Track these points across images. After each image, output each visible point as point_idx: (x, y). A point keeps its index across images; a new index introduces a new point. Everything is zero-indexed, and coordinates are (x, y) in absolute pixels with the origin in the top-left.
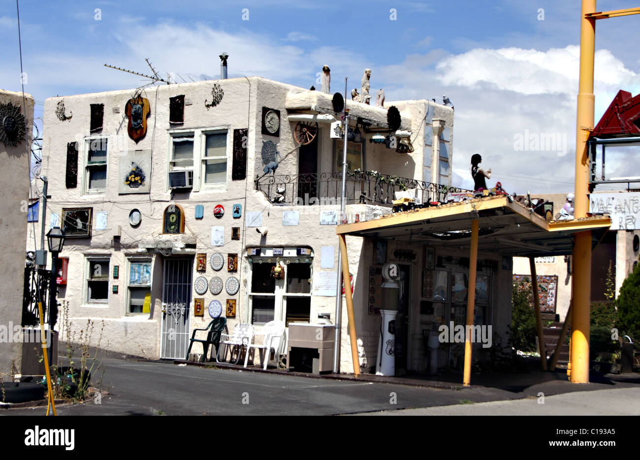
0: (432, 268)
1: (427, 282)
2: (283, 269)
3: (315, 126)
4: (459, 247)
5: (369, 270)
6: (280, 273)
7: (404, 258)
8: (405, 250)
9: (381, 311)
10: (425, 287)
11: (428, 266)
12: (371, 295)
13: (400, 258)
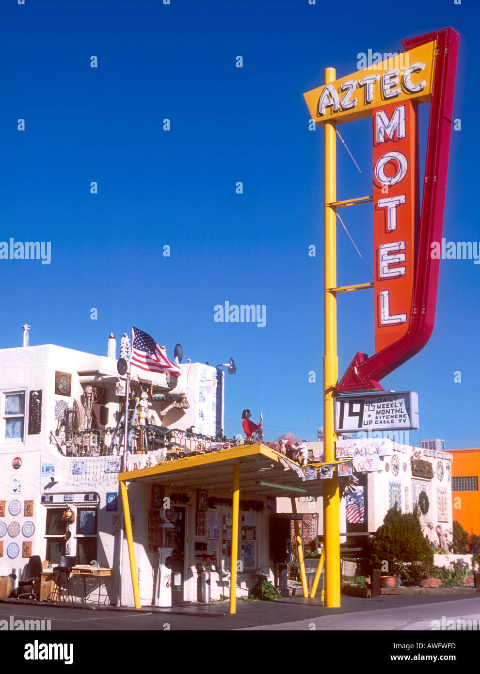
0: (205, 509)
1: (200, 521)
2: (73, 513)
3: (103, 387)
4: (228, 490)
5: (148, 512)
6: (71, 517)
7: (180, 501)
8: (180, 494)
9: (159, 548)
10: (199, 526)
11: (201, 508)
12: (150, 534)
13: (176, 501)
